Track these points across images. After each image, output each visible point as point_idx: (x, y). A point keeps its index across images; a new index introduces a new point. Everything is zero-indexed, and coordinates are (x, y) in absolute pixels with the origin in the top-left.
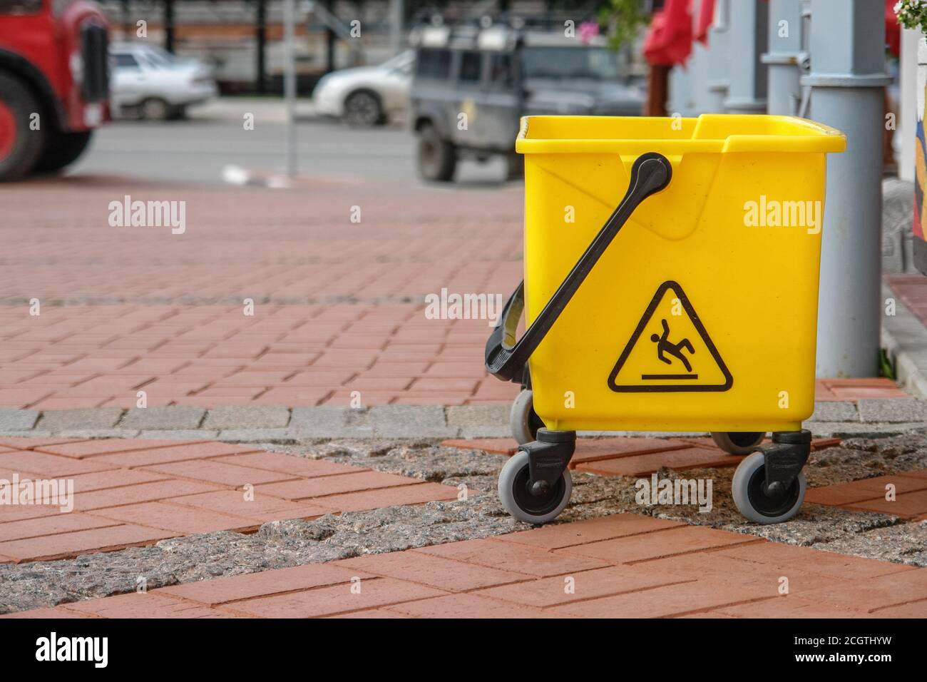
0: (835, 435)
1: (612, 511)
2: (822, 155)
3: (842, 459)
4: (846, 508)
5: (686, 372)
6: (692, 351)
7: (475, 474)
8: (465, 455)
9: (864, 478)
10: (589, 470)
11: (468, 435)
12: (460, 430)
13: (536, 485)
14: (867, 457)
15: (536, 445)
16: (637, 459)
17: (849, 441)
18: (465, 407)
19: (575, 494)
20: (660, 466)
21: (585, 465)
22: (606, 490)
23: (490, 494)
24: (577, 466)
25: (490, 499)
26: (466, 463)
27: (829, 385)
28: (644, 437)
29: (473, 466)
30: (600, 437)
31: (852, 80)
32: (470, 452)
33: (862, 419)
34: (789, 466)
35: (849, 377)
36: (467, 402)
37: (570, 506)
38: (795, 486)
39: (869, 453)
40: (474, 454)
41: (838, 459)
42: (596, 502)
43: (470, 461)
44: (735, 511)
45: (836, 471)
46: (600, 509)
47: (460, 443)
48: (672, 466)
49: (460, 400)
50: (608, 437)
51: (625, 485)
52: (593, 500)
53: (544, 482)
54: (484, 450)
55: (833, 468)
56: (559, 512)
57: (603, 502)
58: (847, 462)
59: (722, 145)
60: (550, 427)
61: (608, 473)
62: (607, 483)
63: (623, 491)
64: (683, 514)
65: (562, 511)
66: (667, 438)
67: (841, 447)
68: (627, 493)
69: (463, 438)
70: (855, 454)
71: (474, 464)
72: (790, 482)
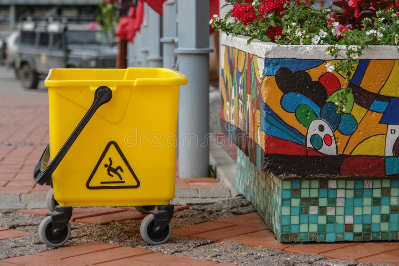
0: (187, 204)
1: (89, 240)
2: (177, 87)
3: (190, 215)
4: (190, 237)
5: (120, 180)
6: (122, 171)
7: (30, 225)
8: (27, 216)
9: (199, 223)
10: (81, 222)
11: (29, 207)
12: (26, 205)
13: (55, 230)
14: (200, 214)
15: (55, 213)
16: (101, 217)
17: (194, 206)
18: (29, 194)
19: (73, 233)
20: (111, 220)
21: (79, 220)
22: (87, 231)
23: (36, 234)
24: (76, 220)
25: (36, 236)
26: (27, 220)
27: (187, 181)
28: (106, 207)
29: (30, 222)
30: (86, 207)
31: (196, 51)
32: (29, 215)
33: (200, 196)
34: (164, 220)
35: (196, 177)
36: (30, 192)
37: (71, 239)
38: (167, 228)
39: (201, 212)
40: (31, 216)
41: (188, 215)
42: (82, 237)
43: (29, 219)
44: (142, 239)
45: (187, 220)
46: (84, 240)
47: (25, 211)
48: (117, 220)
49: (27, 191)
50: (90, 207)
51: (96, 228)
52: (81, 235)
53: (58, 229)
54: (36, 214)
55: (186, 219)
56: (66, 241)
57: (86, 237)
58: (192, 216)
59: (134, 82)
60: (61, 205)
61: (89, 223)
62: (88, 228)
63: (95, 231)
64: (120, 241)
65: (67, 241)
66: (116, 207)
67: (190, 209)
68: (97, 232)
69: (27, 209)
70: (195, 212)
71: (31, 220)
72: (165, 227)
